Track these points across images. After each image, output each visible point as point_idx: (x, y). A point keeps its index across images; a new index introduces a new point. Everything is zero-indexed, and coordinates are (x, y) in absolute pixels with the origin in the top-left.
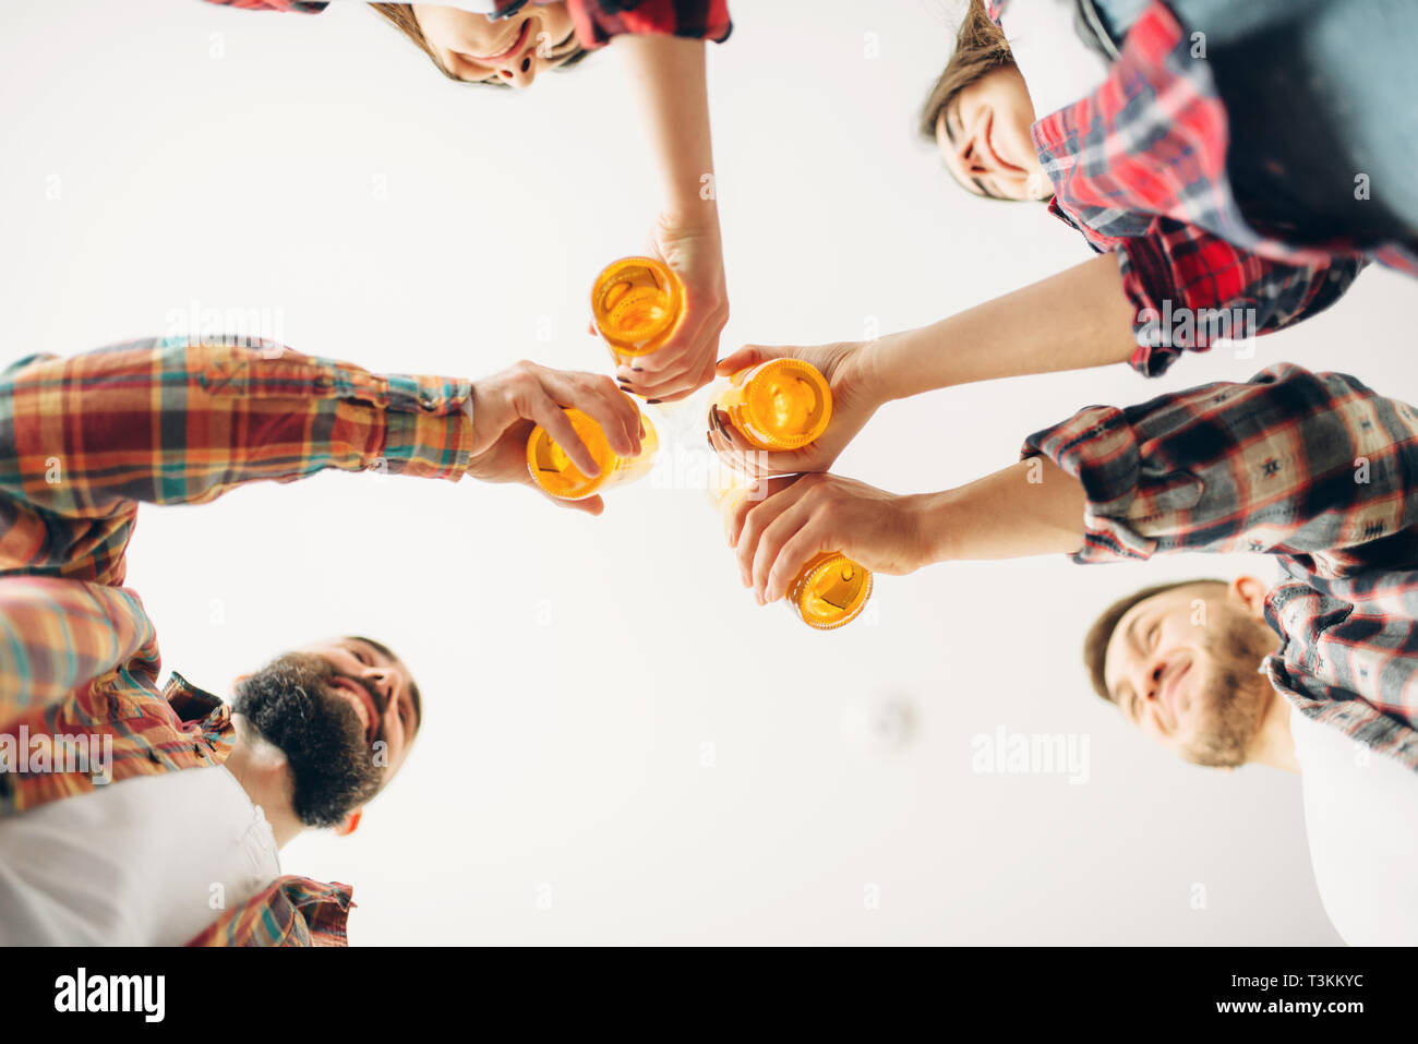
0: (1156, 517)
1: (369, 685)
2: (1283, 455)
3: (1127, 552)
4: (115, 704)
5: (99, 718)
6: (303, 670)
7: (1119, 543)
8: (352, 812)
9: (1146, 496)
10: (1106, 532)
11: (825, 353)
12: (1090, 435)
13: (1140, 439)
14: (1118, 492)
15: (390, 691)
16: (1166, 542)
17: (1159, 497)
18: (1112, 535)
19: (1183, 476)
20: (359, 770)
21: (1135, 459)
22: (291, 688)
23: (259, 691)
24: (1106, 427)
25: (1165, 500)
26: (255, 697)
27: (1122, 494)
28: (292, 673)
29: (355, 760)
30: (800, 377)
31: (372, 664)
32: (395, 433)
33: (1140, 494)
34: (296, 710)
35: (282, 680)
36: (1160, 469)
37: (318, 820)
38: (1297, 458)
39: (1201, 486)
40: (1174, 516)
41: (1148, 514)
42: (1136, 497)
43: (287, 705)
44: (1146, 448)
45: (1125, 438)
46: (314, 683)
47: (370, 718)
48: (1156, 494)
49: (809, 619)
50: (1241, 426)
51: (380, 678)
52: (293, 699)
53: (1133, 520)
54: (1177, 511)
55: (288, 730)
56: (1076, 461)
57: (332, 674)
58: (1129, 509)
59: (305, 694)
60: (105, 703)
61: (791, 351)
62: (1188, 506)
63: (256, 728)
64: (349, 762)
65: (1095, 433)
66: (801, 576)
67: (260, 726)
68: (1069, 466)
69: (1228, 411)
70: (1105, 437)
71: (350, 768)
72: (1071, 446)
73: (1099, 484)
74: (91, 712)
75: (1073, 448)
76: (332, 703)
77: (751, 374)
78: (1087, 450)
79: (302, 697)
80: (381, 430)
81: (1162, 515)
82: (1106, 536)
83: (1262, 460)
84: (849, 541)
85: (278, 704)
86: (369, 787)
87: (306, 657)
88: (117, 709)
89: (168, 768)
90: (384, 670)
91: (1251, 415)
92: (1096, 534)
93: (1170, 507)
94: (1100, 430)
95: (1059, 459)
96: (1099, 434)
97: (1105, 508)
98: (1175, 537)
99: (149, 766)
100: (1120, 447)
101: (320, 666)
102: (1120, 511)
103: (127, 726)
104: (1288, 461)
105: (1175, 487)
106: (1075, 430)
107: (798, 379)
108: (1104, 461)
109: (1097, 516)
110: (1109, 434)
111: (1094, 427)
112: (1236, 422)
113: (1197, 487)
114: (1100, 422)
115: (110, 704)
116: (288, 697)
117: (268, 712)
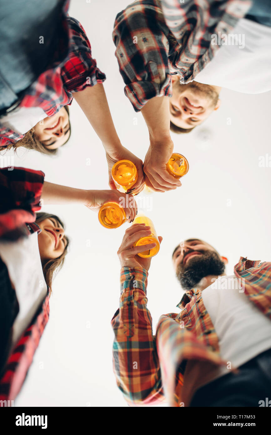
0: (159, 75)
1: (186, 254)
2: (141, 36)
3: (170, 83)
4: (185, 316)
5: (188, 318)
6: (180, 271)
7: (167, 86)
8: (221, 259)
9: (153, 78)
10: (164, 90)
11: (110, 162)
12: (136, 96)
13: (136, 80)
14: (153, 87)
15: (188, 248)
16: (167, 71)
17: (154, 74)
18: (165, 88)
19: (148, 68)
20: (209, 257)
21: (142, 82)
22: (185, 275)
23: (185, 284)
24: (133, 91)
25: (155, 72)
26: (186, 285)
27: (153, 86)
28: (181, 275)
29: (206, 258)
30: (117, 169)
31: (180, 252)
32: (140, 286)
33: (153, 80)
34: (191, 274)
35: (182, 278)
36: (145, 75)
37: (223, 269)
38: (142, 31)
39: (151, 62)
40: (159, 70)
41: (159, 78)
42: (154, 82)
43: (190, 276)
44: (139, 79)
45: (136, 85)
46: (184, 268)
47: (195, 254)
48: (153, 75)
49: (185, 172)
50: (133, 50)
51: (184, 251)
52: (188, 274)
53: (161, 81)
54: (158, 69)
55: (196, 277)
56: (144, 100)
57: (182, 264)
58: (158, 84)
59: (187, 271)
60: (184, 318)
61: (110, 172)
62: (156, 65)
63: (195, 285)
64: (207, 260)
65: (135, 94)
66: (173, 175)
67: (195, 284)
68: (146, 102)
69: (128, 54)
70: (136, 91)
71: (208, 260)
72: (139, 102)
73: (150, 94)
74: (187, 321)
75: (140, 101)
76: (190, 264)
77: (116, 183)
78: (141, 97)
79: (187, 272)
80: (140, 290)
81: (159, 73)
82: (165, 90)
83: (143, 43)
84: (163, 162)
85: (189, 279)
86: (214, 255)
87: (177, 271)
88: (185, 315)
89: (201, 298)
90: (182, 249)
91: (129, 47)
92: (164, 93)
93: (156, 71)
94: (134, 92)
95: (143, 105)
96: (135, 93)
97: (158, 91)
98: (165, 69)
99: (201, 303)
100: (139, 86)
101: (179, 267)
102: (158, 87)
103: (189, 311)
104: (143, 35)
105: (151, 70)
106: (134, 100)
107: (117, 170)
108: (143, 92)
109: (160, 93)
110: (135, 90)
111: (133, 95)
112: (132, 51)
113: (151, 63)
114: (131, 92)
115: (184, 317)
116: (187, 276)
117: (191, 282)
